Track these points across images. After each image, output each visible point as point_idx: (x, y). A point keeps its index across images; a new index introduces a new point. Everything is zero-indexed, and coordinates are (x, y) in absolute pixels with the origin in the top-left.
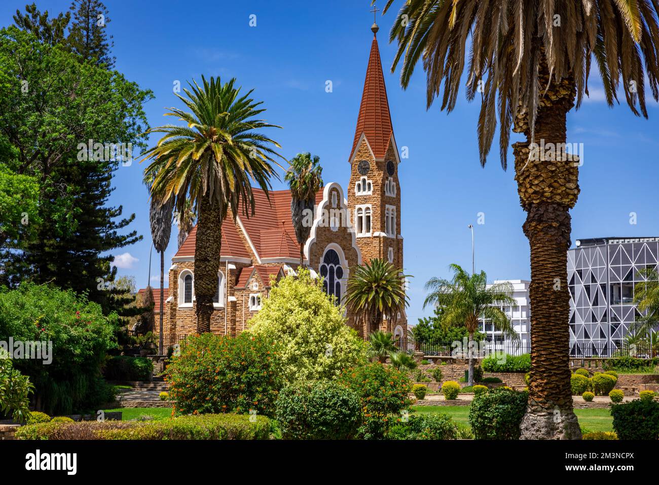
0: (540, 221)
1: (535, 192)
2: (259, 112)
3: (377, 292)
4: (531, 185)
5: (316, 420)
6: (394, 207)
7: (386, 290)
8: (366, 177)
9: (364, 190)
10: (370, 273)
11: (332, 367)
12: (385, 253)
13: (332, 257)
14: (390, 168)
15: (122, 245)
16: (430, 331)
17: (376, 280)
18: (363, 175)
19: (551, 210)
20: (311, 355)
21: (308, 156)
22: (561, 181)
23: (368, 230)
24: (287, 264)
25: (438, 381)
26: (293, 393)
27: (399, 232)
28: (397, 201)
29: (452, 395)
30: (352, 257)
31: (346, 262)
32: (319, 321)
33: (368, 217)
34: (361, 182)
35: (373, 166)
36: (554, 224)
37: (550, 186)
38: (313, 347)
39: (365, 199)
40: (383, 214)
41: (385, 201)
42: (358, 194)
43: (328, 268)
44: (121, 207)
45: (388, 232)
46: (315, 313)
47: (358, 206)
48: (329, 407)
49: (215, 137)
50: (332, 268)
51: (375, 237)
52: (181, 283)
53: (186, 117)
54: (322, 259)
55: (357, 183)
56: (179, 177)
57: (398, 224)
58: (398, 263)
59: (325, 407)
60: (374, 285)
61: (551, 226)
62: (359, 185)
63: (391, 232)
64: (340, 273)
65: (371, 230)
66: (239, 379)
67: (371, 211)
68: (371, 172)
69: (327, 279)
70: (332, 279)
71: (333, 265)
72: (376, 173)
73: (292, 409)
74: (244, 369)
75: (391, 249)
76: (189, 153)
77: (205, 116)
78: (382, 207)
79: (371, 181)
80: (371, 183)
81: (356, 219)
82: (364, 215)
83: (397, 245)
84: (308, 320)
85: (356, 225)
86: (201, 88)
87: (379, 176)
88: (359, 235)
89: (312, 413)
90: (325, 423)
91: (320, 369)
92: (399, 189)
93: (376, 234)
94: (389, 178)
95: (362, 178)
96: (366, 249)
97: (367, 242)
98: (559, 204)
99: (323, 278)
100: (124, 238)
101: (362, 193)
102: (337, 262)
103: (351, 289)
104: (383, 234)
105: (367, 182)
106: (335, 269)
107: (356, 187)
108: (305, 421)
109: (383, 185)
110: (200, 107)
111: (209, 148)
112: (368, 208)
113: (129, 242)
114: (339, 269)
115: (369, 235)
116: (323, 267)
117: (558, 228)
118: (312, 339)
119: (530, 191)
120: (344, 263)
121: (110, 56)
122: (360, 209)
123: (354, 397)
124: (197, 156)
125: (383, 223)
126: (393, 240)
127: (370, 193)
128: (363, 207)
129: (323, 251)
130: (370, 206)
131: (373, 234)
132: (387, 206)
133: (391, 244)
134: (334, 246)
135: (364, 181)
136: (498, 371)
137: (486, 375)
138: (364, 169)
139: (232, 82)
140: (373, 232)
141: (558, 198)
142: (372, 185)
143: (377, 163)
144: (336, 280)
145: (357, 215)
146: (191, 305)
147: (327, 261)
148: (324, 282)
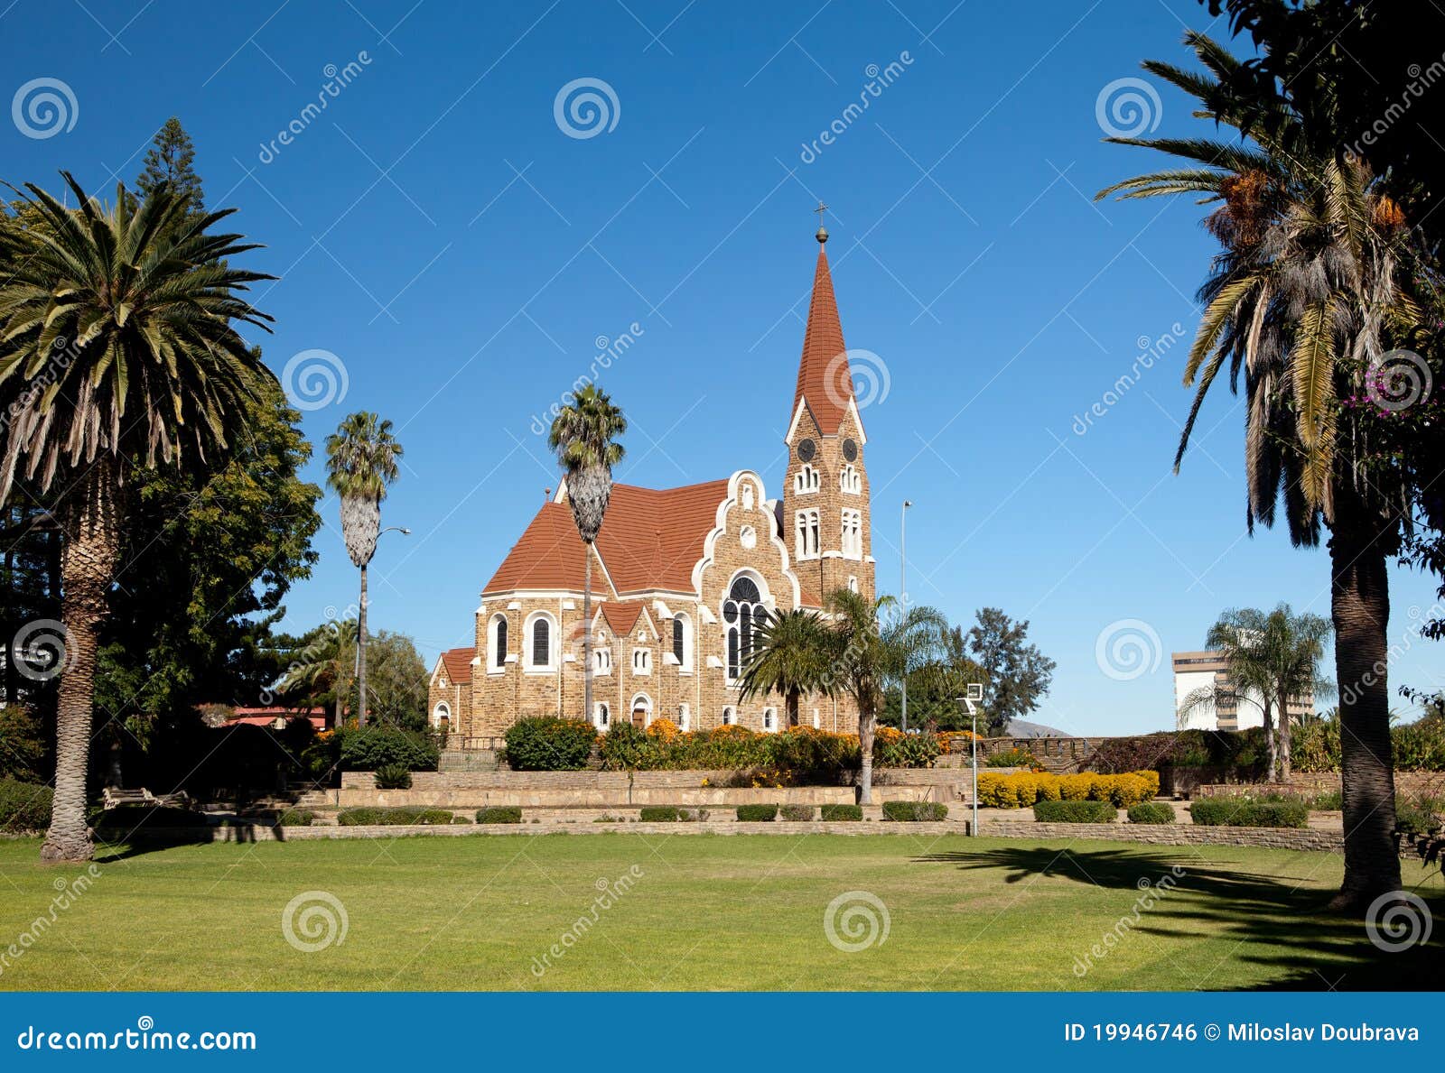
6: (858, 512)
8: (809, 466)
9: (808, 485)
13: (744, 589)
14: (849, 450)
18: (805, 462)
24: (659, 599)
27: (866, 552)
28: (861, 503)
30: (783, 590)
31: (773, 598)
33: (815, 529)
34: (803, 474)
35: (820, 446)
39: (810, 500)
40: (837, 522)
41: (840, 501)
42: (798, 492)
43: (739, 606)
45: (846, 552)
47: (798, 512)
50: (745, 609)
54: (726, 593)
55: (797, 475)
57: (866, 539)
62: (801, 478)
63: (853, 551)
64: (761, 616)
65: (819, 548)
67: (819, 519)
68: (818, 456)
69: (737, 625)
70: (745, 626)
71: (749, 604)
72: (825, 457)
75: (852, 578)
79: (817, 471)
80: (819, 474)
82: (808, 526)
83: (864, 570)
85: (797, 541)
87: (830, 462)
88: (801, 557)
92: (864, 482)
94: (848, 466)
95: (804, 466)
97: (812, 567)
99: (729, 625)
101: (806, 490)
102: (755, 597)
104: (837, 554)
105: (812, 472)
106: (752, 608)
107: (797, 481)
109: (837, 475)
112: (814, 514)
114: (760, 609)
115: (817, 556)
116: (729, 606)
120: (768, 599)
122: (802, 516)
125: (837, 536)
126: (857, 564)
127: (817, 489)
128: (807, 512)
129: (729, 580)
130: (817, 510)
131: (821, 554)
132: (845, 510)
133: (854, 570)
134: (748, 572)
135: (808, 470)
138: (806, 451)
140: (823, 552)
142: (819, 477)
143: (826, 441)
145: (798, 526)
146: (502, 669)
147: (737, 596)
148: (732, 630)
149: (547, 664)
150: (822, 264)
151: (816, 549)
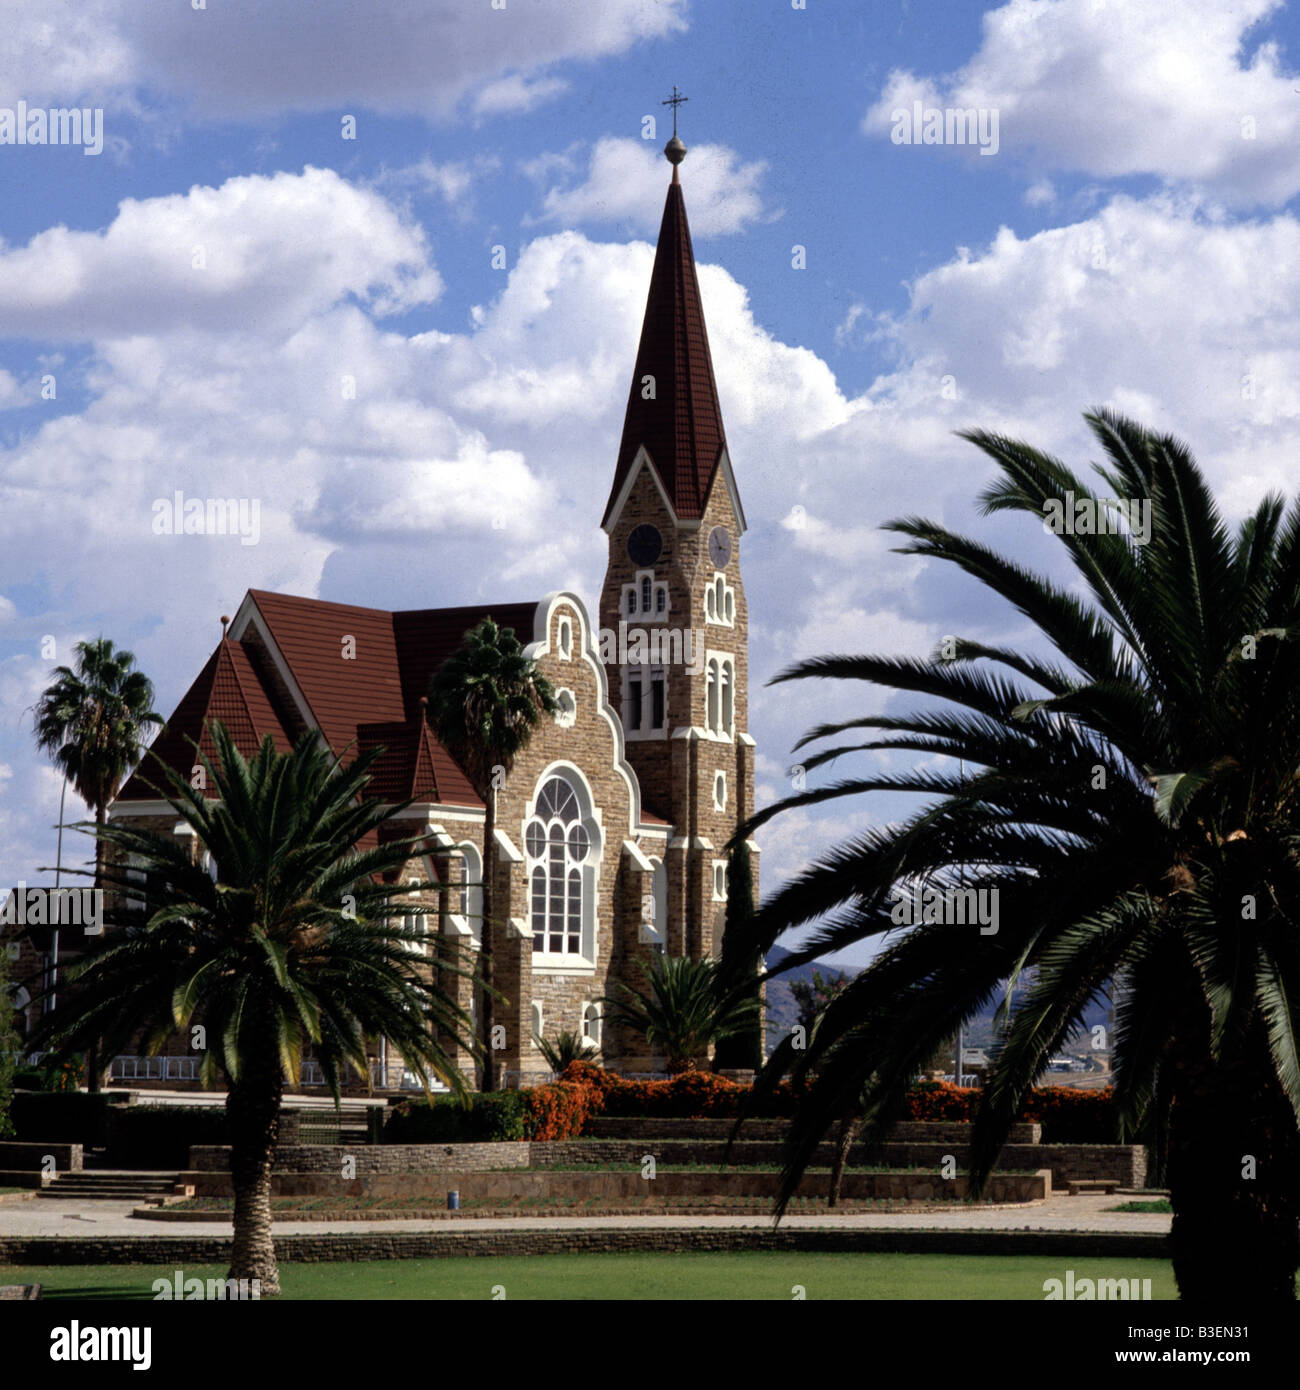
6: (731, 657)
8: (650, 573)
9: (646, 609)
12: (707, 786)
13: (557, 799)
14: (717, 549)
18: (643, 565)
23: (657, 724)
27: (743, 727)
28: (736, 641)
30: (614, 798)
33: (658, 686)
34: (637, 587)
35: (669, 540)
41: (706, 639)
42: (628, 618)
43: (547, 830)
45: (714, 727)
50: (557, 832)
54: (530, 807)
55: (625, 588)
57: (742, 705)
58: (741, 814)
62: (632, 594)
63: (720, 725)
64: (580, 845)
65: (666, 722)
67: (667, 668)
68: (666, 557)
69: (545, 861)
70: (557, 862)
71: (562, 823)
72: (681, 561)
75: (722, 773)
79: (664, 585)
80: (666, 589)
81: (623, 690)
82: (646, 679)
83: (739, 762)
85: (623, 706)
87: (687, 571)
88: (633, 736)
93: (682, 731)
94: (717, 575)
95: (639, 574)
96: (650, 774)
97: (656, 755)
99: (533, 860)
101: (640, 617)
102: (570, 812)
104: (701, 732)
105: (655, 585)
106: (567, 832)
107: (624, 600)
114: (578, 832)
115: (662, 734)
116: (535, 827)
120: (591, 816)
125: (700, 700)
126: (725, 747)
127: (664, 615)
129: (533, 784)
131: (671, 730)
132: (712, 653)
133: (722, 759)
134: (562, 769)
135: (646, 581)
138: (644, 550)
140: (673, 727)
142: (667, 596)
143: (681, 534)
144: (570, 864)
145: (626, 679)
147: (543, 810)
148: (539, 871)
151: (657, 723)
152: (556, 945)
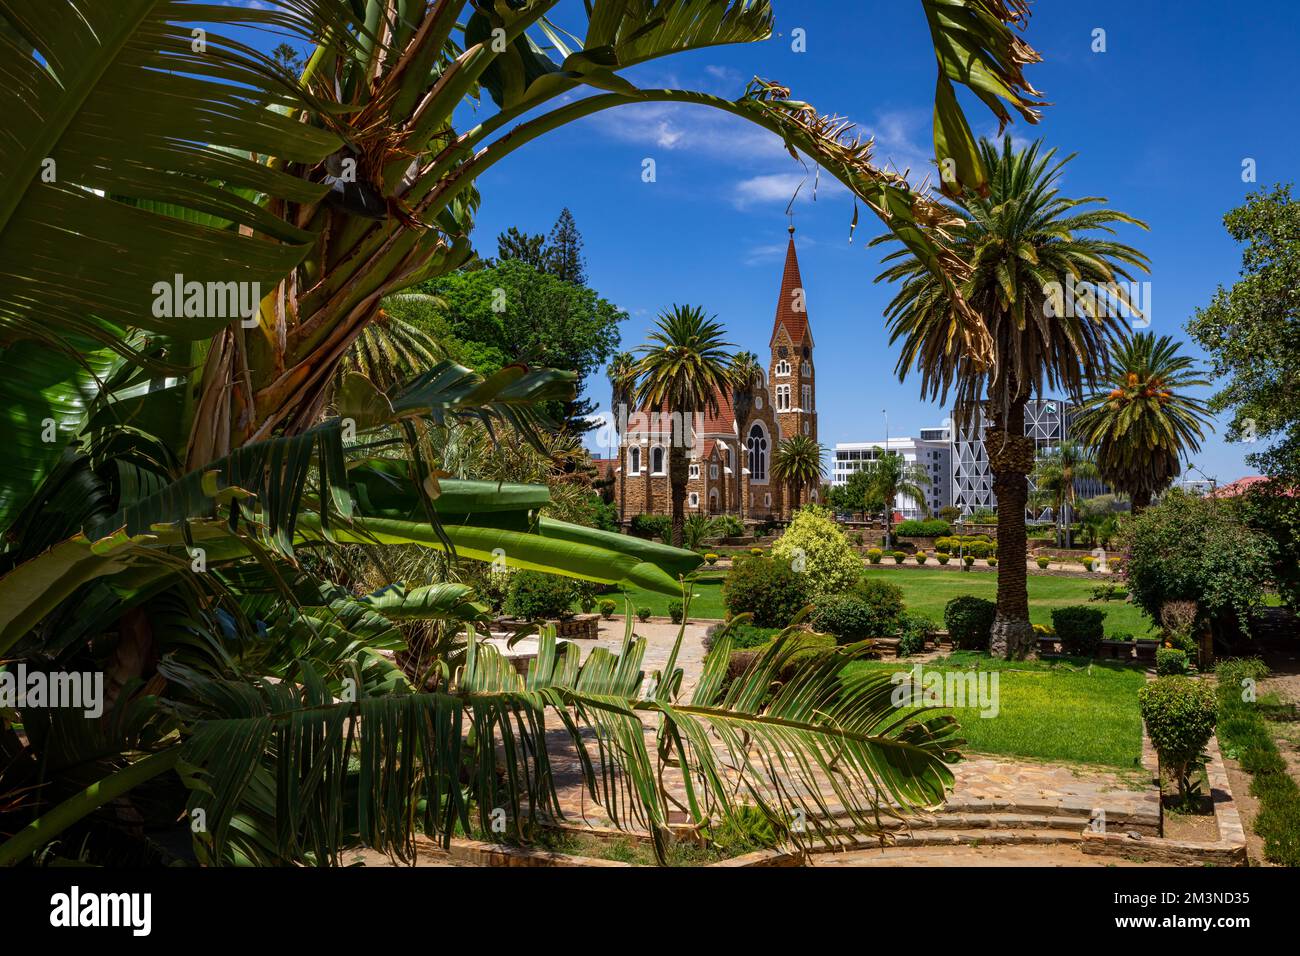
0: (1006, 486)
1: (1003, 465)
2: (721, 333)
3: (799, 464)
4: (1000, 459)
5: (843, 625)
6: (810, 386)
7: (807, 462)
8: (784, 361)
9: (783, 372)
10: (793, 447)
11: (842, 580)
12: (802, 427)
13: (757, 431)
14: (806, 352)
15: (589, 430)
16: (844, 496)
17: (799, 453)
18: (782, 359)
19: (1014, 477)
20: (825, 571)
21: (748, 354)
22: (1022, 457)
24: (721, 439)
25: (859, 544)
26: (825, 605)
27: (813, 408)
28: (811, 381)
29: (876, 560)
30: (774, 432)
31: (769, 435)
32: (831, 545)
33: (787, 396)
34: (780, 365)
35: (791, 351)
36: (1017, 488)
37: (1014, 461)
38: (828, 566)
39: (784, 380)
40: (800, 393)
41: (802, 381)
42: (778, 375)
43: (755, 441)
44: (589, 399)
45: (804, 409)
46: (829, 540)
47: (777, 386)
48: (852, 616)
49: (686, 355)
50: (757, 441)
51: (794, 413)
52: (629, 457)
53: (662, 338)
54: (749, 434)
55: (777, 365)
56: (659, 389)
57: (813, 401)
58: (813, 435)
59: (849, 615)
60: (797, 458)
61: (1014, 489)
62: (779, 368)
63: (807, 407)
64: (764, 444)
65: (790, 407)
66: (780, 592)
67: (790, 391)
68: (789, 356)
69: (753, 450)
70: (757, 451)
71: (758, 438)
72: (794, 357)
73: (825, 617)
74: (783, 586)
75: (807, 423)
76: (666, 370)
77: (679, 339)
78: (800, 386)
79: (789, 365)
81: (776, 397)
82: (783, 394)
83: (812, 419)
84: (823, 546)
85: (776, 402)
86: (673, 313)
87: (796, 360)
88: (779, 411)
89: (840, 621)
90: (849, 627)
91: (833, 582)
92: (813, 370)
93: (794, 410)
94: (806, 361)
95: (781, 361)
96: (785, 423)
97: (786, 417)
98: (1020, 473)
99: (750, 450)
100: (590, 424)
101: (782, 374)
102: (761, 435)
103: (775, 460)
104: (800, 410)
105: (786, 365)
106: (760, 441)
107: (776, 369)
108: (835, 625)
109: (800, 367)
110: (673, 330)
111: (683, 365)
112: (787, 388)
113: (594, 427)
114: (763, 441)
115: (788, 411)
116: (750, 440)
117: (1020, 490)
118: (826, 560)
119: (999, 463)
120: (767, 437)
121: (582, 273)
122: (780, 388)
123: (869, 609)
124: (674, 373)
125: (800, 400)
126: (809, 415)
127: (789, 374)
128: (783, 386)
129: (750, 426)
130: (788, 386)
131: (791, 410)
132: (804, 386)
133: (807, 418)
134: (758, 422)
135: (783, 364)
136: (910, 535)
137: (901, 540)
138: (782, 353)
139: (699, 309)
140: (792, 408)
141: (1020, 469)
142: (790, 368)
143: (794, 348)
144: (761, 451)
145: (777, 394)
146: (638, 474)
147: (753, 435)
148: (751, 453)
149: (661, 471)
150: (792, 244)
151: (787, 407)
152: (757, 477)
